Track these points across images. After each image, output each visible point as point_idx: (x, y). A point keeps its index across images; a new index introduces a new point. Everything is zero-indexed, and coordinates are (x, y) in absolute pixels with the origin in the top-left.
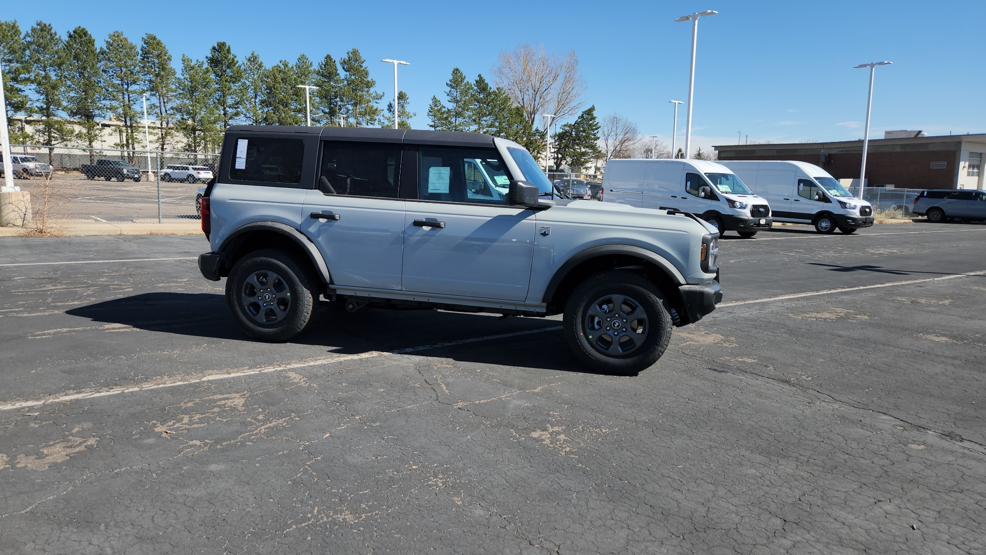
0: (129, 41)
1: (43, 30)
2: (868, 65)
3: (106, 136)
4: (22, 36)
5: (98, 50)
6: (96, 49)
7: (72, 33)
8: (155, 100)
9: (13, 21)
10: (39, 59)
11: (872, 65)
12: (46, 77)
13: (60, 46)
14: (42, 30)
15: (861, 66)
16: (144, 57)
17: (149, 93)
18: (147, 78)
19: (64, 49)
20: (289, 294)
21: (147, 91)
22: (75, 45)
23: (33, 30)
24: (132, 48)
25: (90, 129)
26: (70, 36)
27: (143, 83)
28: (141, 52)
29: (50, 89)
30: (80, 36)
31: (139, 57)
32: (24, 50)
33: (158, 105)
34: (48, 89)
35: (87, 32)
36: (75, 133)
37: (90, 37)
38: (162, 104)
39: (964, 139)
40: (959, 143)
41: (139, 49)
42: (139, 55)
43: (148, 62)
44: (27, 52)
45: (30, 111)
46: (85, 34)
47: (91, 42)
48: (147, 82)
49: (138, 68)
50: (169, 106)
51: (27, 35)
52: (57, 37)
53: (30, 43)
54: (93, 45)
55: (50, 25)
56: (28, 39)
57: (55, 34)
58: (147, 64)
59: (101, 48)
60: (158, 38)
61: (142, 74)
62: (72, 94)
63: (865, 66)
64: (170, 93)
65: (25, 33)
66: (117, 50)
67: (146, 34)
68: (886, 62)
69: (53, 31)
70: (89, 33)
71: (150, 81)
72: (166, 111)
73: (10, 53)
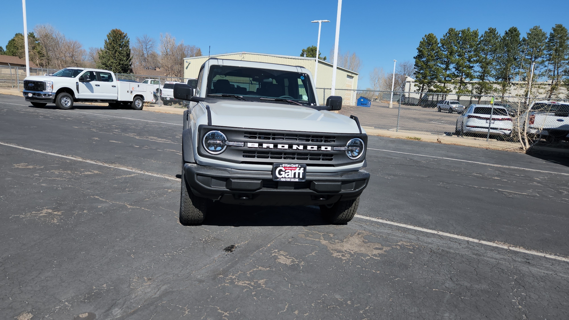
0: (543, 31)
1: (492, 32)
3: (512, 90)
4: (479, 37)
5: (521, 40)
6: (520, 39)
7: (508, 31)
8: (551, 67)
9: (476, 30)
10: (484, 49)
12: (486, 58)
13: (499, 39)
14: (490, 32)
16: (550, 40)
17: (548, 62)
18: (549, 53)
19: (501, 41)
21: (546, 61)
22: (507, 38)
23: (486, 32)
24: (544, 35)
25: (504, 86)
26: (507, 33)
27: (545, 56)
28: (549, 37)
29: (484, 65)
30: (513, 33)
31: (547, 40)
32: (478, 44)
33: (553, 69)
34: (485, 65)
35: (516, 29)
36: (494, 89)
37: (518, 32)
38: (556, 68)
41: (548, 35)
42: (548, 39)
43: (552, 43)
44: (479, 46)
45: (472, 77)
46: (515, 31)
47: (518, 35)
48: (548, 56)
49: (543, 47)
50: (561, 70)
51: (482, 36)
52: (498, 35)
53: (483, 40)
54: (518, 37)
55: (495, 29)
56: (482, 38)
57: (497, 33)
58: (552, 44)
59: (524, 38)
60: (563, 26)
61: (547, 50)
62: (498, 67)
64: (562, 61)
65: (481, 35)
66: (532, 38)
67: (556, 25)
69: (496, 32)
70: (518, 30)
71: (550, 55)
72: (558, 73)
73: (470, 47)
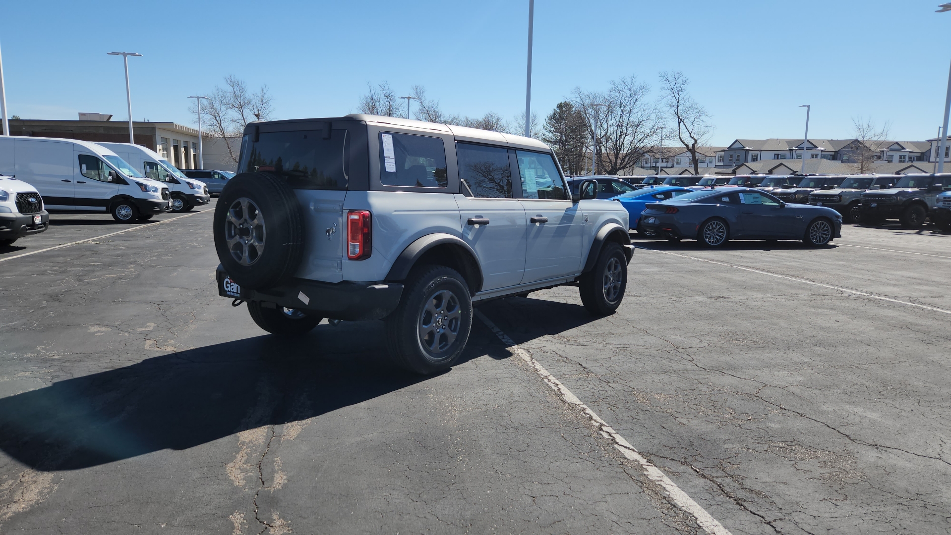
2: (121, 54)
11: (125, 55)
15: (113, 53)
20: (460, 312)
39: (157, 126)
40: (154, 129)
63: (117, 54)
68: (137, 54)
